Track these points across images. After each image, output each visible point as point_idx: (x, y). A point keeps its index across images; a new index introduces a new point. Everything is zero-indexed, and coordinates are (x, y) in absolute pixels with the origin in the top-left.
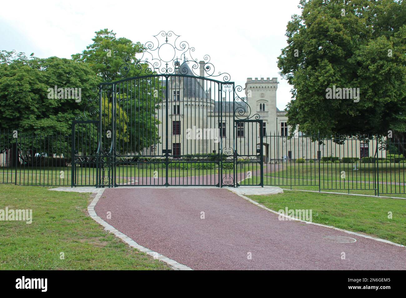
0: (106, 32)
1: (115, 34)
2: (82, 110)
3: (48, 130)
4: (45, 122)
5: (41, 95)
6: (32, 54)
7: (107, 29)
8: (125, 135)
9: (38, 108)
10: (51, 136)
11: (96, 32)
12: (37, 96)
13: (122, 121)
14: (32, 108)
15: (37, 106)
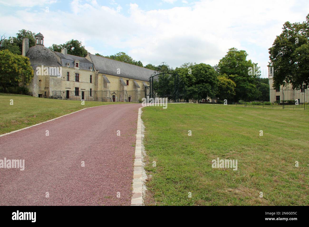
0: (233, 49)
1: (237, 49)
2: (206, 83)
3: (191, 91)
4: (190, 88)
5: (189, 79)
6: (195, 63)
7: (234, 48)
8: (234, 92)
9: (188, 83)
10: (192, 93)
11: (229, 49)
12: (188, 79)
13: (232, 86)
14: (186, 83)
15: (188, 82)
